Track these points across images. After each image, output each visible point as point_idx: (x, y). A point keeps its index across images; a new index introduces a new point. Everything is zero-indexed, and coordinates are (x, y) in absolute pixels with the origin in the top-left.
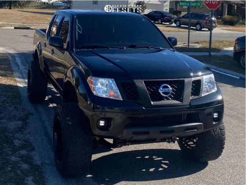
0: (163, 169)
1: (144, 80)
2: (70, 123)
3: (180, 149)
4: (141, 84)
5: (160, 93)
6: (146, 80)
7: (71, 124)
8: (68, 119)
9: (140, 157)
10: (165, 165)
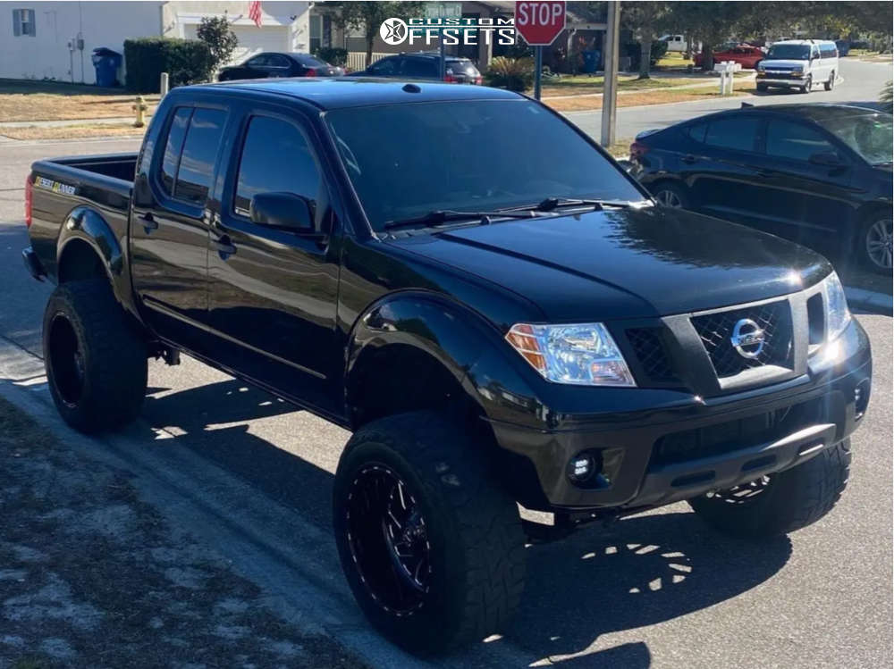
0: (683, 577)
1: (690, 315)
2: (454, 481)
3: (692, 511)
4: (683, 327)
5: (735, 348)
6: (696, 314)
7: (457, 483)
8: (443, 469)
9: (593, 555)
10: (679, 564)
